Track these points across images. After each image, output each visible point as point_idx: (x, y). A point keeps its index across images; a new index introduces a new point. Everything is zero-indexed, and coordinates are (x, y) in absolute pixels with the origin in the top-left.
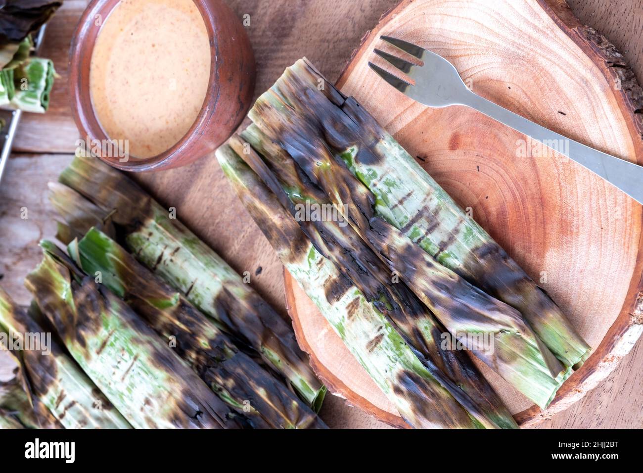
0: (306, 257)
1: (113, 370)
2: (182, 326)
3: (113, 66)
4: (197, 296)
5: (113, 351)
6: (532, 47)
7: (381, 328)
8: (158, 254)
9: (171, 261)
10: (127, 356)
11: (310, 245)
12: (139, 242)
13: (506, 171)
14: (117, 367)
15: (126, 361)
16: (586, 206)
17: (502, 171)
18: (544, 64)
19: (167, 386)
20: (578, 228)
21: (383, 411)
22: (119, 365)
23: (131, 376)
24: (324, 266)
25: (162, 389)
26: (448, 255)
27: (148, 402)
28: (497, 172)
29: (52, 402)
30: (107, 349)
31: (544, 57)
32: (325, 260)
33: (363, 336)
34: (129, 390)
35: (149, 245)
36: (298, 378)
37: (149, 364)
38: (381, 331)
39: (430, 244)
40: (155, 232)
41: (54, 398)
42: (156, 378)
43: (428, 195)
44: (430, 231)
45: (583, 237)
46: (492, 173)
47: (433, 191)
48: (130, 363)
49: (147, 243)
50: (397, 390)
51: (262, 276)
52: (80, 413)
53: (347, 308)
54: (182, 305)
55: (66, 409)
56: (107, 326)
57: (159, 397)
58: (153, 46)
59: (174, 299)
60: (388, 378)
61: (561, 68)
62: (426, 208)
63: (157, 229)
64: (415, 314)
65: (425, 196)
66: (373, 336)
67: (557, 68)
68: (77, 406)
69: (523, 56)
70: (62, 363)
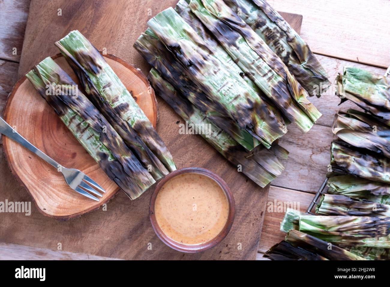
0: (135, 122)
1: (232, 87)
2: (203, 103)
3: (217, 216)
4: (202, 115)
5: (231, 95)
6: (38, 183)
7: (104, 91)
8: (220, 135)
9: (214, 131)
10: (223, 92)
11: (133, 126)
12: (230, 142)
13: (54, 142)
14: (229, 88)
15: (224, 90)
16: (26, 124)
17: (56, 142)
18: (34, 176)
19: (203, 78)
20: (30, 118)
21: (118, 62)
22: (228, 89)
23: (222, 84)
24: (127, 117)
25: (207, 77)
26: (72, 114)
27: (215, 73)
28: (58, 142)
29: (276, 77)
30: (234, 96)
31: (34, 179)
32: (127, 120)
33: (112, 89)
34: (225, 78)
35: (224, 139)
36: (157, 78)
37: (212, 87)
38: (103, 90)
39: (79, 119)
40: (222, 145)
41: (275, 79)
42: (209, 82)
43: (80, 138)
44: (80, 124)
45: (29, 114)
46: (60, 142)
47: (79, 139)
48: (222, 89)
49: (225, 140)
50: (100, 68)
51: (177, 120)
52: (261, 72)
53: (118, 100)
54: (205, 112)
55: (267, 74)
56: (233, 106)
57: (209, 74)
58: (192, 220)
59: (209, 115)
60: (103, 72)
61: (28, 173)
62: (82, 133)
63: (221, 146)
64: (91, 95)
65: (82, 137)
66: (107, 89)
67: (30, 173)
68: (262, 75)
69: (42, 180)
70: (269, 94)
